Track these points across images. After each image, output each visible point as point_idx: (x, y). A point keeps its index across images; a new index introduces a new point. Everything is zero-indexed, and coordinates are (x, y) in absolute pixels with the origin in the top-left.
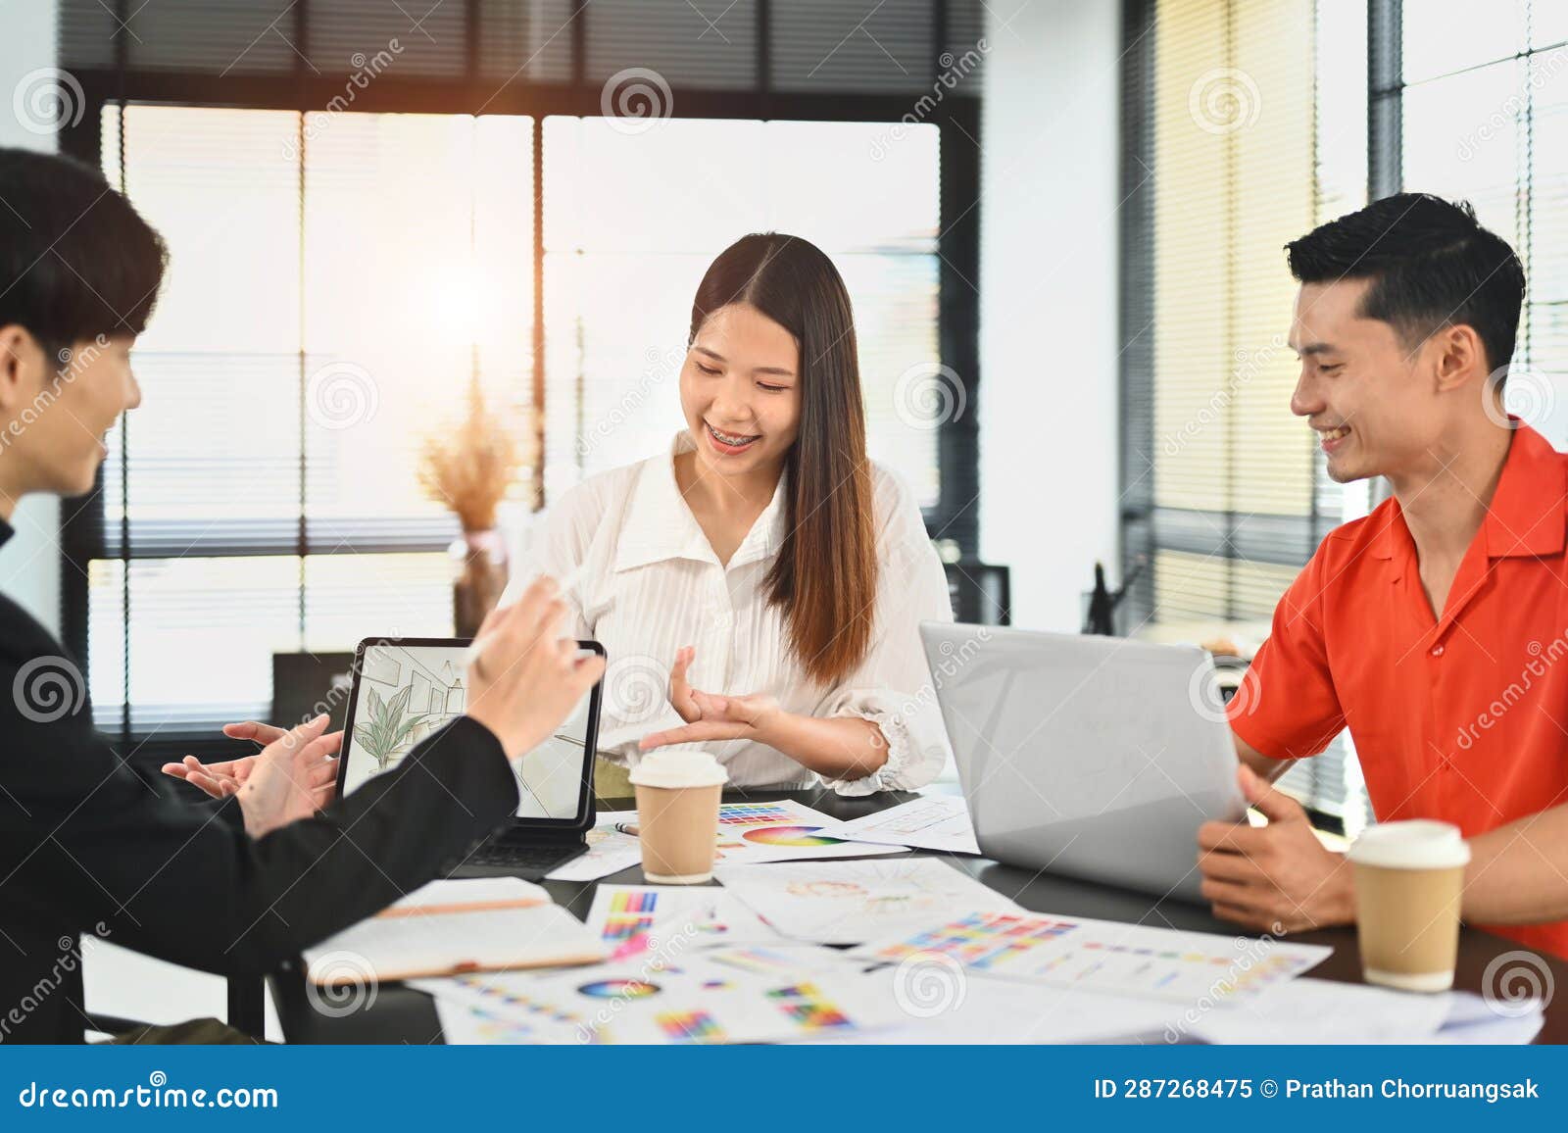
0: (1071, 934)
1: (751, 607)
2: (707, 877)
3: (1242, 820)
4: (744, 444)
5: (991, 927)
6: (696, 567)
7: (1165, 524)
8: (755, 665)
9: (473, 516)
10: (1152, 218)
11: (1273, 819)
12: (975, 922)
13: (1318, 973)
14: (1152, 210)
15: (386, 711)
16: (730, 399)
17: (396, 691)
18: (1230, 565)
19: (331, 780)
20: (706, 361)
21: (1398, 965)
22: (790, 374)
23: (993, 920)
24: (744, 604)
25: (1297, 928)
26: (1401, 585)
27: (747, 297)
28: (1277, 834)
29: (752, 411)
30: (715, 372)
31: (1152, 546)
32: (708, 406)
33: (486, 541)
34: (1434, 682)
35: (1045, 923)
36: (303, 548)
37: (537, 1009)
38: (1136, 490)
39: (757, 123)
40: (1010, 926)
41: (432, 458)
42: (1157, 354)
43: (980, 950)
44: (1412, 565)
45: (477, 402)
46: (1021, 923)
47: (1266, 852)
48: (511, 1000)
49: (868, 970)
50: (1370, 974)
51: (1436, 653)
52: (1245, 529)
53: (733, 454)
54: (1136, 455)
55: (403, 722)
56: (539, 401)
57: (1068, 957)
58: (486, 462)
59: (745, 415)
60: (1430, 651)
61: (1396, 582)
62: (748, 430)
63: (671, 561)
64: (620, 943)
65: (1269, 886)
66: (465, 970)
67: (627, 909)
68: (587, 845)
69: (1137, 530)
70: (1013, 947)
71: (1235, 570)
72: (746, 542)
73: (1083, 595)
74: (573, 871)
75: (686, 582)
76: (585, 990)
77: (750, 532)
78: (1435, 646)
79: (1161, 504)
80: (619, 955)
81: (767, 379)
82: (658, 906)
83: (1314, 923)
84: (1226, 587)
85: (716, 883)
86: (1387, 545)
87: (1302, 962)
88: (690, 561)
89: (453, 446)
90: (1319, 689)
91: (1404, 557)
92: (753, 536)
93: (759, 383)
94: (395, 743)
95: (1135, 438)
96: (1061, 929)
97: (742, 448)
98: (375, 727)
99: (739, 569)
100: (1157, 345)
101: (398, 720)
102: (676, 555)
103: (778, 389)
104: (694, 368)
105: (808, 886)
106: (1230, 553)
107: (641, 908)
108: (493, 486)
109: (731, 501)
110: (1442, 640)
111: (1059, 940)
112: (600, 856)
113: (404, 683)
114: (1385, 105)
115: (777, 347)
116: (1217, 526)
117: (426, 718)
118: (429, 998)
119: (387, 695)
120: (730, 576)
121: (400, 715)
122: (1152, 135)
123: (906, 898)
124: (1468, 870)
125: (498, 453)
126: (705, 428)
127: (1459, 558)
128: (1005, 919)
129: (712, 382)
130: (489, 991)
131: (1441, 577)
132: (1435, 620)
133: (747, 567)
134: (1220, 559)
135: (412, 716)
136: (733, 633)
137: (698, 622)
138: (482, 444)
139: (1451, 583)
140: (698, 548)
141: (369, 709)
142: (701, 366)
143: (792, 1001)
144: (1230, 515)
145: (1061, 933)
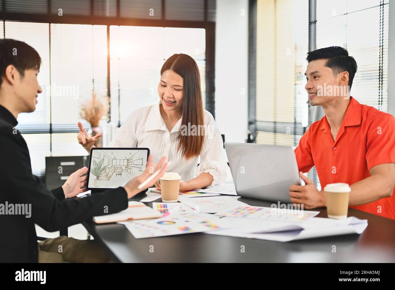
0: (262, 210)
1: (175, 143)
2: (177, 201)
3: (299, 184)
4: (172, 103)
5: (244, 209)
6: (163, 132)
7: (259, 125)
8: (176, 156)
9: (94, 124)
10: (256, 52)
11: (306, 184)
12: (240, 208)
13: (318, 216)
14: (256, 50)
15: (98, 165)
16: (168, 92)
17: (100, 160)
18: (275, 134)
19: (85, 181)
20: (163, 84)
21: (336, 214)
22: (181, 86)
23: (244, 208)
24: (174, 142)
25: (311, 208)
26: (327, 134)
27: (171, 68)
28: (307, 187)
29: (173, 96)
30: (165, 86)
31: (256, 131)
32: (163, 94)
33: (97, 129)
34: (334, 155)
35: (256, 208)
36: (51, 132)
37: (149, 227)
38: (252, 118)
39: (162, 28)
40: (249, 209)
41: (83, 109)
42: (257, 84)
43: (244, 213)
44: (329, 130)
45: (94, 96)
46: (250, 208)
47: (305, 191)
48: (143, 225)
49: (220, 218)
50: (329, 216)
51: (334, 149)
52: (279, 126)
53: (170, 105)
54: (252, 109)
55: (102, 168)
56: (109, 95)
57: (263, 214)
58: (97, 110)
59: (172, 96)
60: (333, 149)
61: (325, 134)
62: (172, 100)
63: (157, 130)
64: (163, 214)
65: (306, 198)
66: (130, 220)
67: (161, 207)
68: (146, 195)
69: (252, 126)
70: (250, 213)
71: (276, 135)
72: (174, 127)
73: (245, 140)
74: (146, 200)
75: (160, 136)
76: (159, 223)
77: (176, 125)
78: (334, 147)
79: (258, 120)
80: (164, 216)
81: (177, 88)
82: (168, 207)
83: (315, 207)
84: (274, 139)
85: (179, 202)
86: (324, 126)
87: (314, 214)
88: (162, 130)
89: (89, 106)
90: (309, 158)
91: (327, 128)
92: (176, 126)
93: (174, 89)
94: (100, 173)
95: (252, 105)
96: (259, 209)
97: (172, 104)
98: (95, 169)
99: (172, 133)
100: (257, 82)
101: (101, 167)
102: (159, 129)
103: (179, 90)
104: (160, 86)
105: (200, 202)
106: (275, 131)
107: (164, 207)
108: (99, 116)
109: (171, 117)
110: (335, 146)
111: (260, 212)
112: (150, 197)
113: (102, 158)
114: (313, 25)
115: (179, 81)
116: (272, 125)
117: (108, 167)
118: (124, 225)
119: (98, 161)
120: (171, 135)
121: (101, 166)
122: (256, 32)
123: (223, 204)
124: (350, 193)
125: (100, 108)
126: (164, 100)
127: (338, 128)
128: (246, 207)
129: (165, 88)
130: (137, 224)
131: (335, 132)
132: (334, 142)
133: (175, 133)
134: (273, 133)
135: (104, 166)
136: (170, 149)
137: (163, 145)
138: (96, 106)
139: (337, 133)
140: (164, 128)
141: (94, 164)
142: (162, 85)
143: (206, 224)
144: (275, 122)
145: (260, 210)
